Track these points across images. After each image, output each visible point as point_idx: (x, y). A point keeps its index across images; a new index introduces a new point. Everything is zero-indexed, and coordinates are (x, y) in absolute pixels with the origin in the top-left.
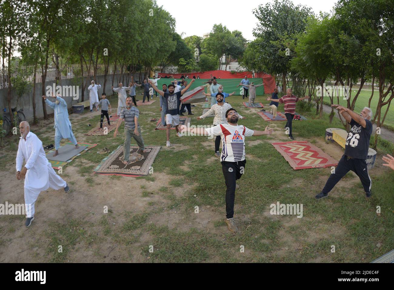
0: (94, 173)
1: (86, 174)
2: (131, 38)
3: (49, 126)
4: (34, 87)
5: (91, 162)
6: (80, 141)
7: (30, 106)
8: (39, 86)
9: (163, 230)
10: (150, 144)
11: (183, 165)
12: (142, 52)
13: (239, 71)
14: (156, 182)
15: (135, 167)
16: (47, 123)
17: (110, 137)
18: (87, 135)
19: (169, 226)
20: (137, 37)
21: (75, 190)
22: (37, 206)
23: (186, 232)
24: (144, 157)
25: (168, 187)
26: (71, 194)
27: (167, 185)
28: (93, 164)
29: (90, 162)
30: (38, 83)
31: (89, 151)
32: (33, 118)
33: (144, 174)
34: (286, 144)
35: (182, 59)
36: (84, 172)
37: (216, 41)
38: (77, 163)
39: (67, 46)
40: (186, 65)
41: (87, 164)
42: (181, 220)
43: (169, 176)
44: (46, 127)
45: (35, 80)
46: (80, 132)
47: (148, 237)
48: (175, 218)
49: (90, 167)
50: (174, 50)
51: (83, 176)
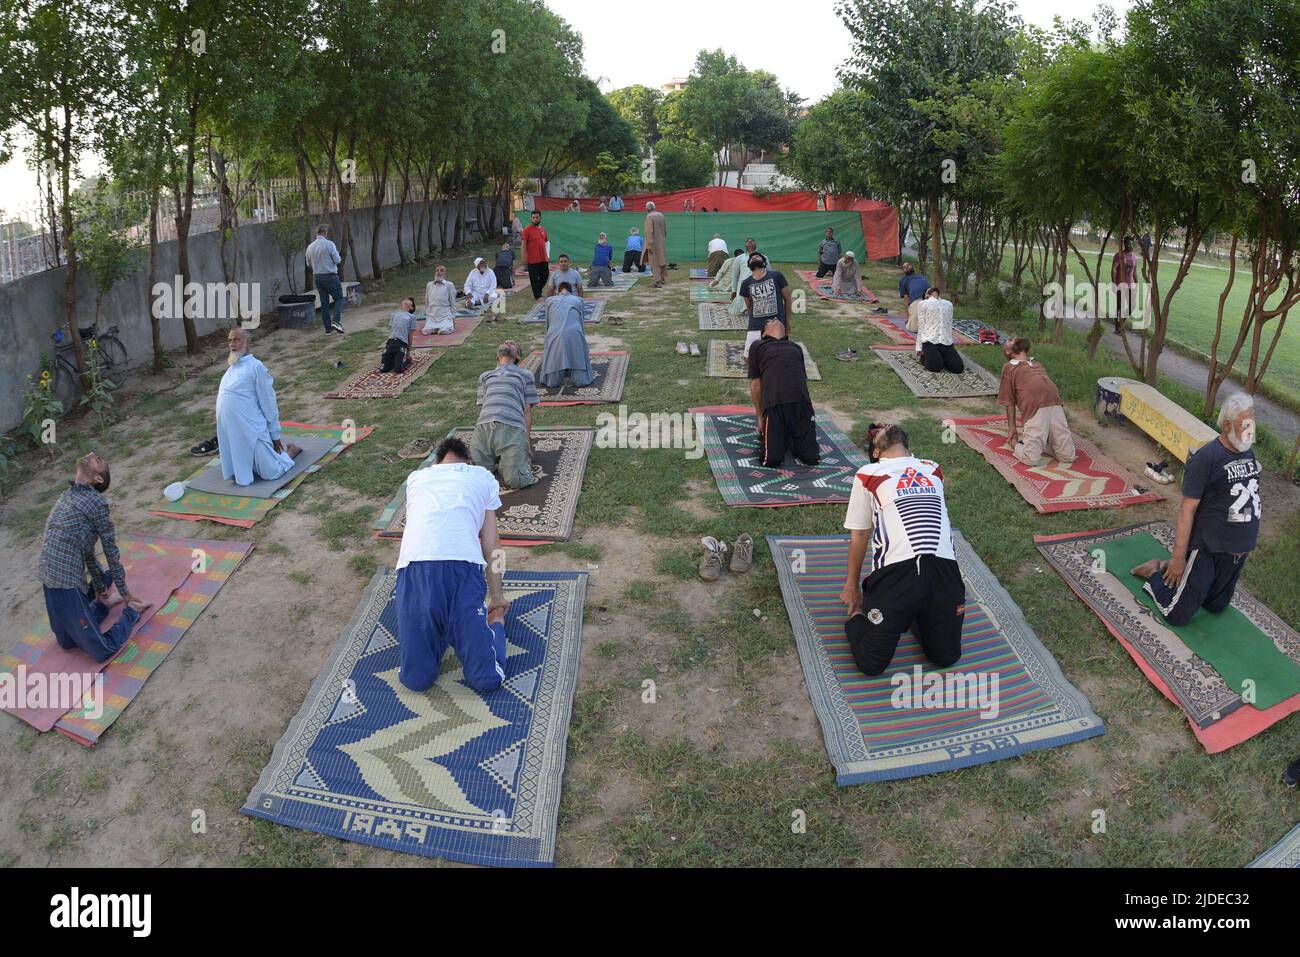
0: (375, 537)
1: (350, 541)
2: (458, 89)
3: (203, 373)
4: (153, 254)
5: (362, 493)
6: (315, 420)
7: (139, 315)
8: (168, 253)
9: (678, 755)
10: (553, 423)
11: (685, 498)
12: (489, 132)
13: (777, 189)
14: (606, 564)
15: (522, 508)
16: (200, 364)
17: (414, 402)
18: (336, 397)
19: (693, 739)
20: (476, 87)
21: (316, 607)
22: (182, 678)
23: (761, 758)
24: (544, 470)
25: (654, 584)
26: (303, 623)
27: (647, 575)
28: (369, 503)
29: (355, 493)
30: (166, 243)
31: (349, 455)
32: (153, 351)
33: (556, 534)
34: (984, 423)
35: (606, 155)
36: (342, 534)
37: (708, 98)
38: (311, 500)
39: (257, 121)
40: (617, 171)
41: (346, 501)
42: (731, 713)
43: (646, 538)
44: (196, 377)
45: (153, 233)
46: (311, 389)
47: (625, 791)
48: (707, 705)
49: (358, 512)
50: (583, 127)
51: (339, 548)
